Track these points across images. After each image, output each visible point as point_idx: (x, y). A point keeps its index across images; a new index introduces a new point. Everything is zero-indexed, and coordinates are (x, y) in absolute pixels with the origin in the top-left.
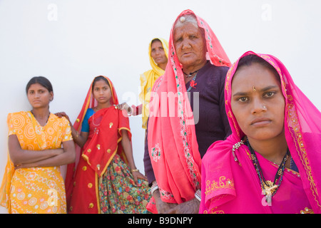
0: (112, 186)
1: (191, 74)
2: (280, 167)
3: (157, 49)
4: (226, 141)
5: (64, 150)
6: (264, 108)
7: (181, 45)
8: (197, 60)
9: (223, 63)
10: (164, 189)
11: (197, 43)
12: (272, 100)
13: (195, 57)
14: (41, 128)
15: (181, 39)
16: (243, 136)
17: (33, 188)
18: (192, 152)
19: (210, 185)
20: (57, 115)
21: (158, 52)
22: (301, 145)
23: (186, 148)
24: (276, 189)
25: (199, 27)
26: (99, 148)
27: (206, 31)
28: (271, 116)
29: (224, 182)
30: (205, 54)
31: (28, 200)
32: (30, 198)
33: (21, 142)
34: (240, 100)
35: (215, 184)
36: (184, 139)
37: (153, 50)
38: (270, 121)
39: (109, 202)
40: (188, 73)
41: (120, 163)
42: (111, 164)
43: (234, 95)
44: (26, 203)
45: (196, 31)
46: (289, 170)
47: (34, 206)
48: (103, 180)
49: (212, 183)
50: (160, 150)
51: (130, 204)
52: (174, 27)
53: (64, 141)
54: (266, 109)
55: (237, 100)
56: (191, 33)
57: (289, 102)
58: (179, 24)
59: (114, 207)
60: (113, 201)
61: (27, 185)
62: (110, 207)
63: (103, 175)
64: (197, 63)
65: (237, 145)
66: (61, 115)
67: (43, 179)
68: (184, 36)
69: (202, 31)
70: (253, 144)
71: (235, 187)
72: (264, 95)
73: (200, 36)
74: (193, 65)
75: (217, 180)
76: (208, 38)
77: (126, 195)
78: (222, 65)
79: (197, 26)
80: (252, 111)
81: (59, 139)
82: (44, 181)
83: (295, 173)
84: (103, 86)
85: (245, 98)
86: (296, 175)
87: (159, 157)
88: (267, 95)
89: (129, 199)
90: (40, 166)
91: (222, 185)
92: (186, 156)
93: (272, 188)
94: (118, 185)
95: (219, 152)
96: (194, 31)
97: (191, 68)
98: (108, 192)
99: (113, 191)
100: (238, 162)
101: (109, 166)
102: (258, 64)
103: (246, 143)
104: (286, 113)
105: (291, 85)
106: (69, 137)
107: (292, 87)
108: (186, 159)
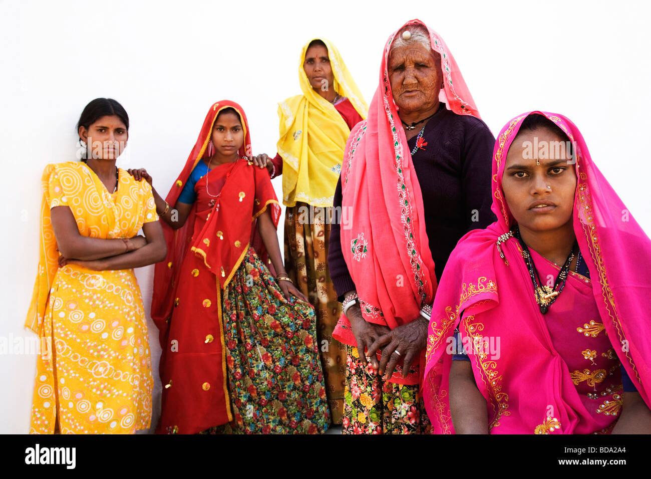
0: (246, 305)
1: (414, 125)
2: (562, 270)
3: (318, 61)
4: (487, 230)
5: (147, 240)
6: (549, 189)
7: (401, 77)
8: (425, 104)
9: (467, 110)
10: (370, 303)
11: (428, 77)
12: (560, 178)
13: (423, 99)
14: (110, 196)
15: (402, 68)
16: (513, 226)
17: (97, 302)
18: (418, 247)
19: (466, 289)
20: (132, 172)
21: (318, 65)
22: (594, 239)
23: (410, 241)
24: (555, 297)
25: (432, 50)
26: (222, 238)
27: (442, 57)
28: (557, 200)
29: (485, 284)
30: (437, 93)
31: (89, 324)
32: (93, 320)
33: (79, 221)
34: (516, 175)
35: (472, 287)
36: (406, 228)
37: (309, 61)
38: (555, 206)
39: (239, 332)
40: (410, 123)
41: (259, 263)
42: (243, 265)
43: (509, 168)
44: (85, 327)
45: (427, 56)
46: (574, 274)
47: (100, 334)
48: (230, 294)
49: (468, 286)
50: (365, 244)
51: (276, 335)
52: (391, 47)
53: (147, 221)
54: (550, 190)
55: (512, 174)
56: (419, 59)
57: (581, 182)
58: (399, 42)
59: (249, 341)
60: (247, 331)
61: (87, 297)
62: (240, 341)
63: (230, 284)
64: (425, 107)
65: (504, 237)
66: (140, 175)
67: (115, 288)
68: (407, 63)
69: (436, 58)
70: (526, 235)
71: (499, 290)
72: (549, 170)
73: (432, 64)
74: (419, 110)
75: (475, 282)
76: (446, 68)
77: (269, 320)
78: (464, 113)
79: (428, 48)
80: (533, 192)
81: (140, 217)
82: (117, 290)
83: (581, 277)
84: (233, 125)
85: (524, 172)
86: (582, 281)
87: (364, 255)
88: (552, 172)
89: (274, 327)
90: (109, 269)
91: (481, 288)
92: (409, 253)
93: (549, 295)
94: (255, 302)
95: (478, 245)
96: (423, 57)
97: (415, 114)
98: (238, 315)
99: (248, 313)
100: (504, 259)
101: (240, 269)
102: (545, 129)
103: (517, 235)
104: (575, 197)
105: (586, 159)
106: (153, 216)
107: (587, 162)
108: (410, 258)
